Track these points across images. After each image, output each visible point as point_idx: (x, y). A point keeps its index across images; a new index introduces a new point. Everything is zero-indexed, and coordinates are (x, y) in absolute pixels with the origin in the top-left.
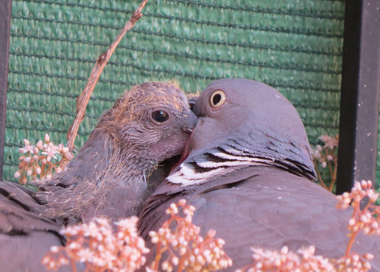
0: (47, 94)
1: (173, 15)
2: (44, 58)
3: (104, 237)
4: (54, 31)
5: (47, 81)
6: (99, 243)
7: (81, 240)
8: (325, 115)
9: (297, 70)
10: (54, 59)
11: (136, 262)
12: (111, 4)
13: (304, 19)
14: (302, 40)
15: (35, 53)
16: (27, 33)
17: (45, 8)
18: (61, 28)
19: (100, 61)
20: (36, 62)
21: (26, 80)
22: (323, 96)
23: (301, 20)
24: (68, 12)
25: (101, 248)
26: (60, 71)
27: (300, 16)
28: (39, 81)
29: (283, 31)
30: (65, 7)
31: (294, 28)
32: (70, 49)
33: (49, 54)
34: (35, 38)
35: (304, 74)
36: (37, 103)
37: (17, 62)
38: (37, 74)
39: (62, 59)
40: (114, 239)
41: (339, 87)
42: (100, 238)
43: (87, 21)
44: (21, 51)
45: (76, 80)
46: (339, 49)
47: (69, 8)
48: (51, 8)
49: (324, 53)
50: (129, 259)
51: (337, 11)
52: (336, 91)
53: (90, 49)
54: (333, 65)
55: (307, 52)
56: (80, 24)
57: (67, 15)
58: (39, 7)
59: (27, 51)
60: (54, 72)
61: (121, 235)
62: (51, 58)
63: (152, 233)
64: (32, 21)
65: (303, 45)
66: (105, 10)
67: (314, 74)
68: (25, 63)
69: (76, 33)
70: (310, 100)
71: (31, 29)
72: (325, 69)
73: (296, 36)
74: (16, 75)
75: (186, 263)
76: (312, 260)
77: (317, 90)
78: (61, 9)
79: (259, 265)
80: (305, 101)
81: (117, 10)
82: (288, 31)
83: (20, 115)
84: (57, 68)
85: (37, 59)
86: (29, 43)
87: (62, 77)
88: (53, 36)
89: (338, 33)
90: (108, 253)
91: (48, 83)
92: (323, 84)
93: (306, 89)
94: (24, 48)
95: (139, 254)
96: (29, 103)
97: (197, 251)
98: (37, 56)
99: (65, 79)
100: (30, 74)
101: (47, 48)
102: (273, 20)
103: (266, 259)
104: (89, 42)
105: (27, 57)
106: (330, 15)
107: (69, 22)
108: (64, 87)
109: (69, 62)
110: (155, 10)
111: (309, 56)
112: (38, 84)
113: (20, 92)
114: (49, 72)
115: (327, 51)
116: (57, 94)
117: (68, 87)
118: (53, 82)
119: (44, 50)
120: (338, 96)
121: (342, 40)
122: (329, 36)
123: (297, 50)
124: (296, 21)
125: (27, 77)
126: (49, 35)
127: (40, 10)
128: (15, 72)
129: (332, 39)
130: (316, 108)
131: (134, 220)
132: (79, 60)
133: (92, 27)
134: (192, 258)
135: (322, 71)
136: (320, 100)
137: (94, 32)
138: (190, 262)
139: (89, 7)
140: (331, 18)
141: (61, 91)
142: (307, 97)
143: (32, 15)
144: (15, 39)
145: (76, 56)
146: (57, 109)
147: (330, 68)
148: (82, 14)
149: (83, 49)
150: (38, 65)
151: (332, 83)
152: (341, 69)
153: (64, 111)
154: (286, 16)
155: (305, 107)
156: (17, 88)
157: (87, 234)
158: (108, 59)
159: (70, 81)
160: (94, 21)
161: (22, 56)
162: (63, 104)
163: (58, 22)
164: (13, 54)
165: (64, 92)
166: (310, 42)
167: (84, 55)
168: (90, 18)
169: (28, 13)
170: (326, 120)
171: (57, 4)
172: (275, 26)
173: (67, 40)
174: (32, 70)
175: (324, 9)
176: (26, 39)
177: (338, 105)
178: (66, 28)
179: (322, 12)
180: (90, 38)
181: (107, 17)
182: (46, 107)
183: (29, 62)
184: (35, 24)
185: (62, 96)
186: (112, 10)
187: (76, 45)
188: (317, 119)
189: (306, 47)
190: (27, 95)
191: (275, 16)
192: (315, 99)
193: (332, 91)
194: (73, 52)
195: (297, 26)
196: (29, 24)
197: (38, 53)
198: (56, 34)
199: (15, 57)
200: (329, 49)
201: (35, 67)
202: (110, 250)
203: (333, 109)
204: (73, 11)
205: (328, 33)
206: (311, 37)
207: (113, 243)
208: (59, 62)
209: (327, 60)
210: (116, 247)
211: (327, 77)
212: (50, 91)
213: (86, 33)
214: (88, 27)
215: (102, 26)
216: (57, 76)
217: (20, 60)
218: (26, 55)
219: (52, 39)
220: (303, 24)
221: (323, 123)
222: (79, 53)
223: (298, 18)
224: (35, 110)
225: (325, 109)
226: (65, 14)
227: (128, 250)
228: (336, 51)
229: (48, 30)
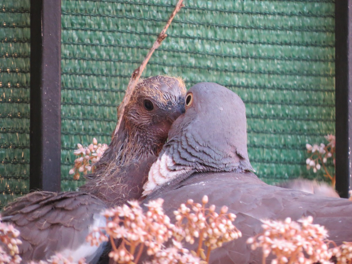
0: (96, 105)
1: (195, 36)
2: (92, 76)
3: (136, 216)
4: (99, 54)
5: (95, 95)
6: (131, 221)
7: (118, 220)
8: (324, 111)
9: (299, 75)
10: (100, 77)
11: (164, 236)
12: (145, 29)
13: (302, 34)
14: (302, 51)
15: (84, 72)
16: (77, 56)
17: (91, 35)
18: (105, 50)
19: (135, 76)
20: (85, 80)
21: (78, 95)
22: (322, 95)
23: (300, 34)
24: (110, 37)
25: (134, 225)
26: (106, 86)
27: (299, 31)
28: (89, 95)
29: (286, 44)
30: (108, 34)
31: (295, 41)
32: (113, 68)
33: (96, 72)
34: (84, 60)
35: (305, 78)
36: (88, 113)
37: (69, 81)
38: (87, 90)
39: (107, 76)
40: (145, 217)
41: (334, 88)
42: (132, 217)
43: (126, 44)
44: (73, 71)
45: (119, 93)
46: (333, 57)
47: (110, 34)
48: (95, 35)
49: (320, 60)
50: (157, 233)
51: (330, 26)
52: (332, 91)
53: (129, 66)
54: (328, 70)
55: (307, 60)
56: (120, 47)
57: (109, 40)
58: (86, 34)
59: (78, 71)
60: (101, 87)
61: (150, 214)
62: (97, 76)
63: (176, 212)
64: (81, 46)
65: (303, 55)
66: (140, 34)
67: (313, 78)
68: (77, 81)
69: (117, 54)
70: (311, 100)
71: (80, 53)
72: (322, 73)
73: (297, 48)
74: (70, 91)
75: (205, 235)
76: (311, 228)
77: (316, 91)
78: (104, 35)
79: (267, 233)
80: (307, 101)
81: (150, 34)
82: (290, 44)
83: (74, 124)
84: (103, 84)
85: (87, 77)
86: (79, 64)
87: (107, 91)
88: (99, 57)
89: (331, 44)
90: (139, 229)
91: (96, 97)
92: (321, 85)
93: (307, 90)
94: (75, 69)
95: (165, 229)
96: (81, 113)
97: (213, 225)
98: (86, 75)
99: (110, 93)
100: (81, 89)
101: (94, 67)
102: (277, 36)
103: (273, 228)
104: (128, 61)
105: (78, 76)
106: (324, 29)
107: (111, 46)
108: (109, 99)
109: (113, 78)
110: (181, 32)
111: (308, 63)
112: (88, 97)
113: (74, 105)
114: (97, 87)
115: (323, 59)
116: (104, 105)
117: (113, 99)
118: (100, 95)
119: (91, 70)
120: (333, 95)
121: (334, 49)
122: (324, 47)
123: (299, 59)
124: (296, 36)
125: (79, 92)
126: (95, 57)
127: (87, 36)
128: (69, 89)
129: (326, 49)
130: (316, 106)
131: (161, 201)
132: (121, 76)
133: (130, 49)
134: (210, 231)
135: (320, 75)
136: (319, 99)
137: (132, 52)
138: (208, 234)
139: (127, 33)
140: (324, 32)
141: (107, 102)
142: (308, 97)
143: (80, 41)
144: (68, 61)
145: (118, 73)
146: (105, 117)
147: (326, 72)
148: (122, 39)
149: (124, 67)
150: (87, 82)
151: (328, 85)
152: (334, 73)
153: (110, 118)
154: (288, 32)
155: (307, 105)
156: (71, 102)
157: (121, 215)
158: (141, 74)
159: (114, 94)
160: (132, 43)
161: (74, 75)
162: (110, 113)
163: (102, 46)
164: (67, 73)
165: (110, 103)
166: (308, 52)
167: (124, 72)
168: (128, 42)
169: (77, 39)
170: (325, 115)
171: (100, 31)
172: (280, 40)
173: (110, 60)
174: (83, 87)
175: (318, 24)
176: (77, 61)
177: (334, 102)
178: (109, 51)
179: (317, 27)
180: (128, 57)
181: (142, 40)
182: (96, 116)
183: (80, 80)
184: (83, 48)
185: (109, 106)
186: (146, 34)
187: (117, 64)
188: (318, 114)
189: (305, 56)
190: (80, 107)
191: (279, 32)
192: (315, 98)
193: (329, 91)
194: (116, 70)
195: (297, 39)
196: (78, 48)
197: (87, 72)
198: (101, 56)
199: (68, 76)
200: (324, 57)
201: (85, 84)
202: (141, 227)
203: (330, 106)
204: (114, 36)
205: (323, 44)
206: (309, 48)
207: (144, 221)
208: (104, 79)
209: (323, 66)
210: (147, 224)
211: (324, 80)
212: (98, 103)
213: (125, 54)
214: (127, 49)
215: (138, 47)
216: (104, 90)
217: (72, 78)
218: (76, 74)
219: (98, 60)
220: (302, 37)
221: (323, 118)
222: (120, 70)
223: (298, 33)
224: (87, 119)
225: (323, 106)
226: (107, 39)
227: (156, 226)
228: (330, 58)
229: (94, 53)
